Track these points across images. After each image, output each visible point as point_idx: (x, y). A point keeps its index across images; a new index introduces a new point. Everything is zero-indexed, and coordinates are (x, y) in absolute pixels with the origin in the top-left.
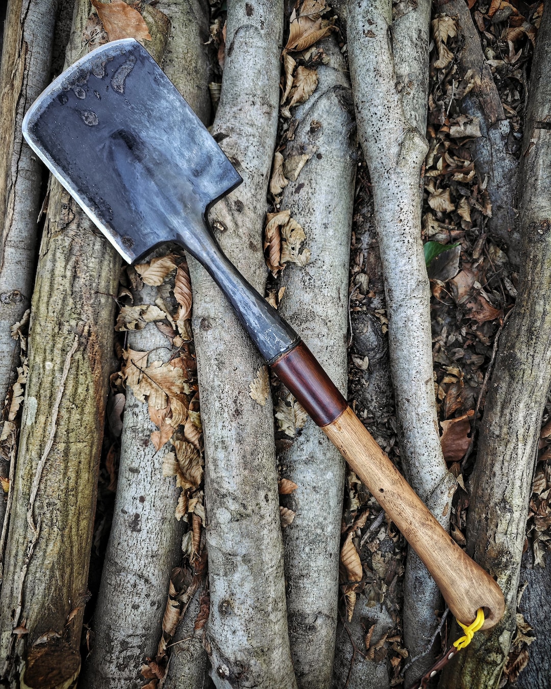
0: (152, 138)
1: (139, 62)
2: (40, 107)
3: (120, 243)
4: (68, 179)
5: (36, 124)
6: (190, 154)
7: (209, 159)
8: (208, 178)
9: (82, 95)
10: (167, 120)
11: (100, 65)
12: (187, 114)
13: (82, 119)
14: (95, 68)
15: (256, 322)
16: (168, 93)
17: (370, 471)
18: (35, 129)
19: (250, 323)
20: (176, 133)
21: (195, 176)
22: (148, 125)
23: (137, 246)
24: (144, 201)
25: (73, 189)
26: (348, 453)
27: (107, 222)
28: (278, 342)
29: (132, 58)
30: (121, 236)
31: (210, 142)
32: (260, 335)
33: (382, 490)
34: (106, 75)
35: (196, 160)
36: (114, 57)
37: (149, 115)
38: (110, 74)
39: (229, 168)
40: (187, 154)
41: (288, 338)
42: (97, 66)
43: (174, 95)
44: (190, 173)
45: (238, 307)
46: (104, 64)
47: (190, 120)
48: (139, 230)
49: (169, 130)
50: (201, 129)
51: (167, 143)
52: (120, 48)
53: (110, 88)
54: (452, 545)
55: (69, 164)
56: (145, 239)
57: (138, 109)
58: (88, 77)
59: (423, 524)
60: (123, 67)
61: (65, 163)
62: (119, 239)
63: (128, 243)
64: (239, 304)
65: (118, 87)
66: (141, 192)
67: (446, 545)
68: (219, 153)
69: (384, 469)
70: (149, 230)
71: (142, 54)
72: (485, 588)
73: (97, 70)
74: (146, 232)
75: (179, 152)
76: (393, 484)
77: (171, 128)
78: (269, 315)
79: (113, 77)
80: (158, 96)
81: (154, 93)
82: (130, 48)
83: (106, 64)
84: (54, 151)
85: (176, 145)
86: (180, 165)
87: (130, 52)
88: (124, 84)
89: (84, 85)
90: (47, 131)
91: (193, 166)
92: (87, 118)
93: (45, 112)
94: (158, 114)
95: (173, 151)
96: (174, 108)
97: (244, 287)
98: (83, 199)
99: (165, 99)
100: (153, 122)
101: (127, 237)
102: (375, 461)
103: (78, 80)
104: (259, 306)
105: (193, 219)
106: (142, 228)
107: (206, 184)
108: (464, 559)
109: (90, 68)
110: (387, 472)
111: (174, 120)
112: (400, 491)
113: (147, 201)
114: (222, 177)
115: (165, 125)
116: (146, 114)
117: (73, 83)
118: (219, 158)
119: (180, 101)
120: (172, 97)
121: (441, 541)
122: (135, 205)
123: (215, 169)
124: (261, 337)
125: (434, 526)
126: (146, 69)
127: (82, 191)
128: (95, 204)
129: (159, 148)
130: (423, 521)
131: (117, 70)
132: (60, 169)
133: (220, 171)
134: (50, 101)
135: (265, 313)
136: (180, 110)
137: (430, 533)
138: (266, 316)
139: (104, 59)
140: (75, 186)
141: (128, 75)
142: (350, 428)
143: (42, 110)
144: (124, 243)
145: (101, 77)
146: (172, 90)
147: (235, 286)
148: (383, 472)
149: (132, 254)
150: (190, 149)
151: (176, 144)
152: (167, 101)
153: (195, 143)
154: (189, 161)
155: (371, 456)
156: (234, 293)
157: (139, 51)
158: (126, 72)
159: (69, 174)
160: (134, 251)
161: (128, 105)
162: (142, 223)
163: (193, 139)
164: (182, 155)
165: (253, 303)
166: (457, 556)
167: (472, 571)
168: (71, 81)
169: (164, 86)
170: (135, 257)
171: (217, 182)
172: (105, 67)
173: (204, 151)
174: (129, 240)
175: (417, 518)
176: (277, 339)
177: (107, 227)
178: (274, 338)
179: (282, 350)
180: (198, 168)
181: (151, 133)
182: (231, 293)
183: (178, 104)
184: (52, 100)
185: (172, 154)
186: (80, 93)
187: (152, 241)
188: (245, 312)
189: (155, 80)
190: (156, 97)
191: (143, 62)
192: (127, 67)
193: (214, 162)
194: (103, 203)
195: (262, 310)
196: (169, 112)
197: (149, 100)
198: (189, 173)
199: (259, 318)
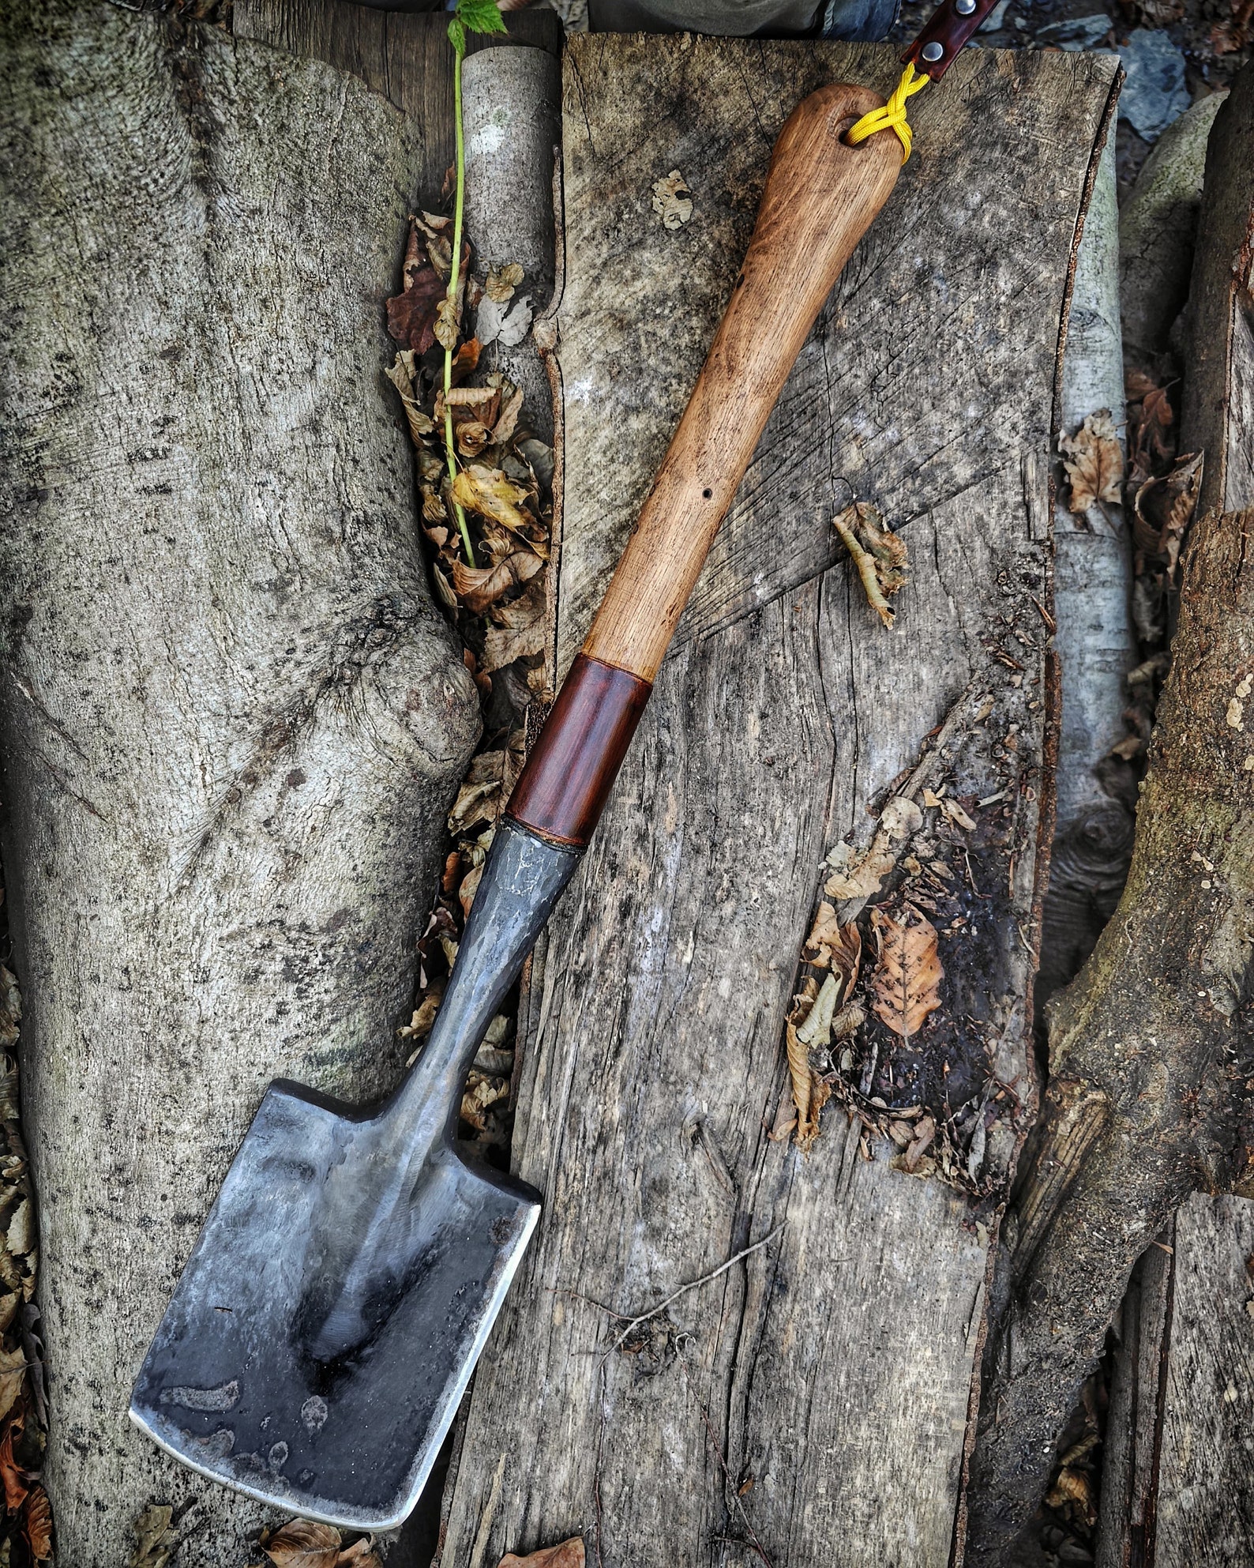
0: (289, 1285)
1: (164, 1383)
2: (341, 1512)
3: (511, 1244)
4: (442, 1399)
5: (375, 1505)
6: (279, 1203)
7: (267, 1164)
8: (303, 1148)
9: (282, 1449)
10: (241, 1277)
11: (210, 1447)
12: (208, 1249)
13: (324, 1428)
14: (220, 1453)
15: (511, 923)
16: (190, 1302)
17: (679, 541)
18: (384, 1502)
19: (522, 931)
20: (257, 1246)
21: (313, 1172)
22: (269, 1306)
23: (499, 1210)
24: (410, 1239)
25: (455, 1382)
26: (670, 602)
27: (484, 1288)
28: (526, 859)
29: (164, 1398)
30: (497, 1248)
31: (237, 1180)
32: (533, 902)
33: (707, 494)
34: (221, 1425)
35: (283, 1187)
36: (182, 1429)
37: (250, 1312)
38: (215, 1419)
39: (264, 1121)
40: (282, 1208)
41: (510, 846)
42: (214, 1449)
43: (188, 1290)
44: (313, 1185)
45: (503, 971)
46: (205, 1440)
47: (217, 1237)
48: (468, 1222)
49: (257, 1264)
50: (222, 1210)
51: (284, 1253)
52: (158, 1425)
53: (240, 1408)
54: (746, 281)
55: (415, 1411)
56: (479, 1203)
57: (251, 1338)
58: (242, 1455)
59: (731, 369)
60: (189, 1404)
61: (417, 1421)
62: (505, 1249)
63: (503, 1231)
64: (498, 971)
65: (230, 1394)
66: (396, 1254)
67: (752, 295)
68: (248, 1154)
69: (662, 516)
70: (459, 1204)
71: (146, 1385)
72: (798, 159)
73: (221, 1446)
74: (465, 1208)
75: (286, 1224)
76: (681, 478)
77: (252, 1261)
78: (487, 904)
79: (219, 1412)
80: (207, 1316)
81: (204, 1328)
82: (149, 1411)
83: (202, 1435)
84: (405, 1449)
85: (278, 1237)
86: (308, 1210)
87: (156, 1405)
88: (220, 1385)
89: (260, 1455)
90: (378, 1481)
91: (298, 1185)
92: (317, 1420)
93: (346, 1501)
94: (240, 1298)
95: (291, 1235)
96: (212, 1277)
97: (462, 979)
98: (465, 1354)
99: (203, 1303)
100: (260, 1299)
101: (493, 1238)
102: (655, 541)
103: (256, 1470)
104: (479, 932)
105: (390, 1138)
106: (463, 1217)
107: (315, 1147)
108: (761, 238)
109: (226, 1461)
110: (664, 504)
111: (234, 1264)
112: (689, 455)
113: (407, 1236)
114: (288, 1123)
115: (251, 1275)
116: (252, 1319)
117: (269, 1476)
118: (256, 1150)
119: (192, 1274)
120: (194, 1292)
121: (747, 311)
122: (427, 1252)
123: (279, 1143)
124: (536, 897)
125: (725, 344)
126: (170, 1363)
127: (451, 1363)
128: (463, 1326)
129: (300, 1264)
130: (725, 374)
131: (202, 1411)
132: (431, 1425)
133: (278, 1133)
134: (321, 1501)
135: (487, 915)
136: (209, 1264)
137: (743, 344)
138: (492, 909)
139: (195, 1445)
140: (449, 1381)
141: (199, 1387)
142: (618, 630)
143: (344, 1507)
144: (507, 1238)
145: (230, 1433)
146: (181, 1299)
147: (469, 997)
148: (668, 514)
149: (521, 1213)
150: (271, 1208)
151: (275, 1236)
152: (206, 1295)
153: (254, 1205)
154: (293, 1198)
155: (650, 556)
156: (482, 990)
157: (145, 1392)
158: (197, 1395)
159: (434, 1403)
160: (512, 1210)
161: (254, 1360)
162: (453, 1222)
163: (248, 1214)
164: (289, 1216)
165: (480, 946)
166: (762, 258)
167: (776, 209)
168: (265, 1481)
169: (181, 1317)
170: (522, 1204)
171: (302, 1128)
172: (209, 1434)
173: (259, 1181)
174: (498, 1231)
175: (725, 390)
176: (523, 865)
177: (495, 1283)
178: (522, 873)
179: (537, 844)
180: (296, 1174)
181: (281, 1290)
182: (485, 997)
183: (200, 1275)
184: (319, 1499)
185: (298, 1234)
186: (279, 1455)
187: (477, 1186)
188: (506, 954)
189: (180, 1336)
190: (210, 1320)
191: (161, 1376)
192: (183, 1396)
193: (266, 1152)
194: (453, 1312)
195: (485, 923)
196: (223, 1281)
197: (223, 1327)
198: (315, 1188)
199: (501, 922)
